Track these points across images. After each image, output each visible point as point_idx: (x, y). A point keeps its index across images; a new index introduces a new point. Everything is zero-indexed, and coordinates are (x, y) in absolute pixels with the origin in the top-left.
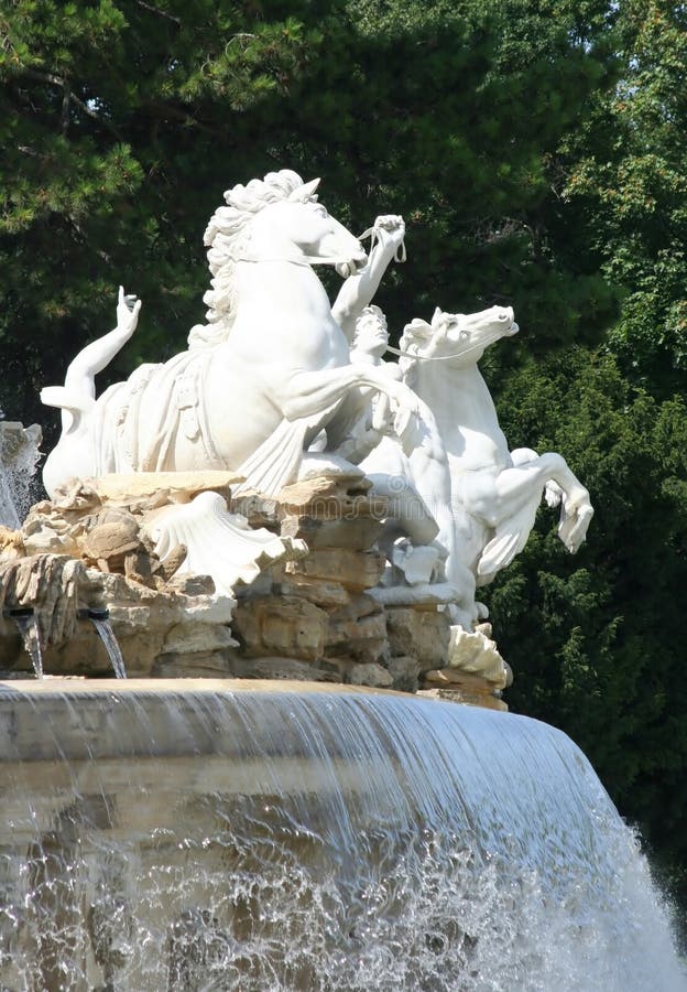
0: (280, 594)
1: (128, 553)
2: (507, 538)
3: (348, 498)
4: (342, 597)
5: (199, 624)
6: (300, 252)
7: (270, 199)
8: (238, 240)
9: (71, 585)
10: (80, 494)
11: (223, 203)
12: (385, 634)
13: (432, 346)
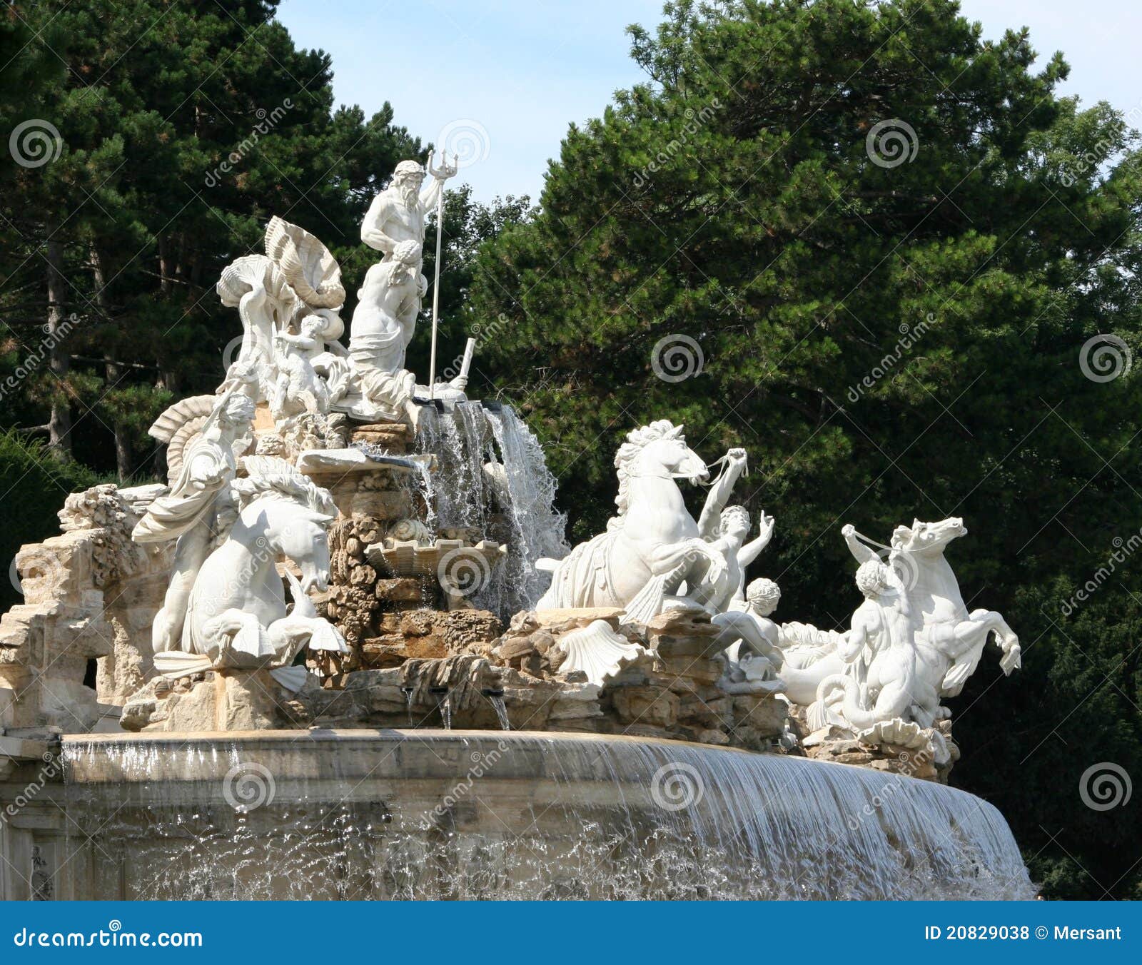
0: (648, 685)
1: (524, 656)
2: (962, 666)
3: (692, 624)
4: (691, 687)
5: (572, 701)
6: (666, 470)
7: (651, 438)
8: (632, 463)
9: (475, 674)
10: (526, 622)
11: (626, 440)
12: (731, 711)
13: (911, 543)
